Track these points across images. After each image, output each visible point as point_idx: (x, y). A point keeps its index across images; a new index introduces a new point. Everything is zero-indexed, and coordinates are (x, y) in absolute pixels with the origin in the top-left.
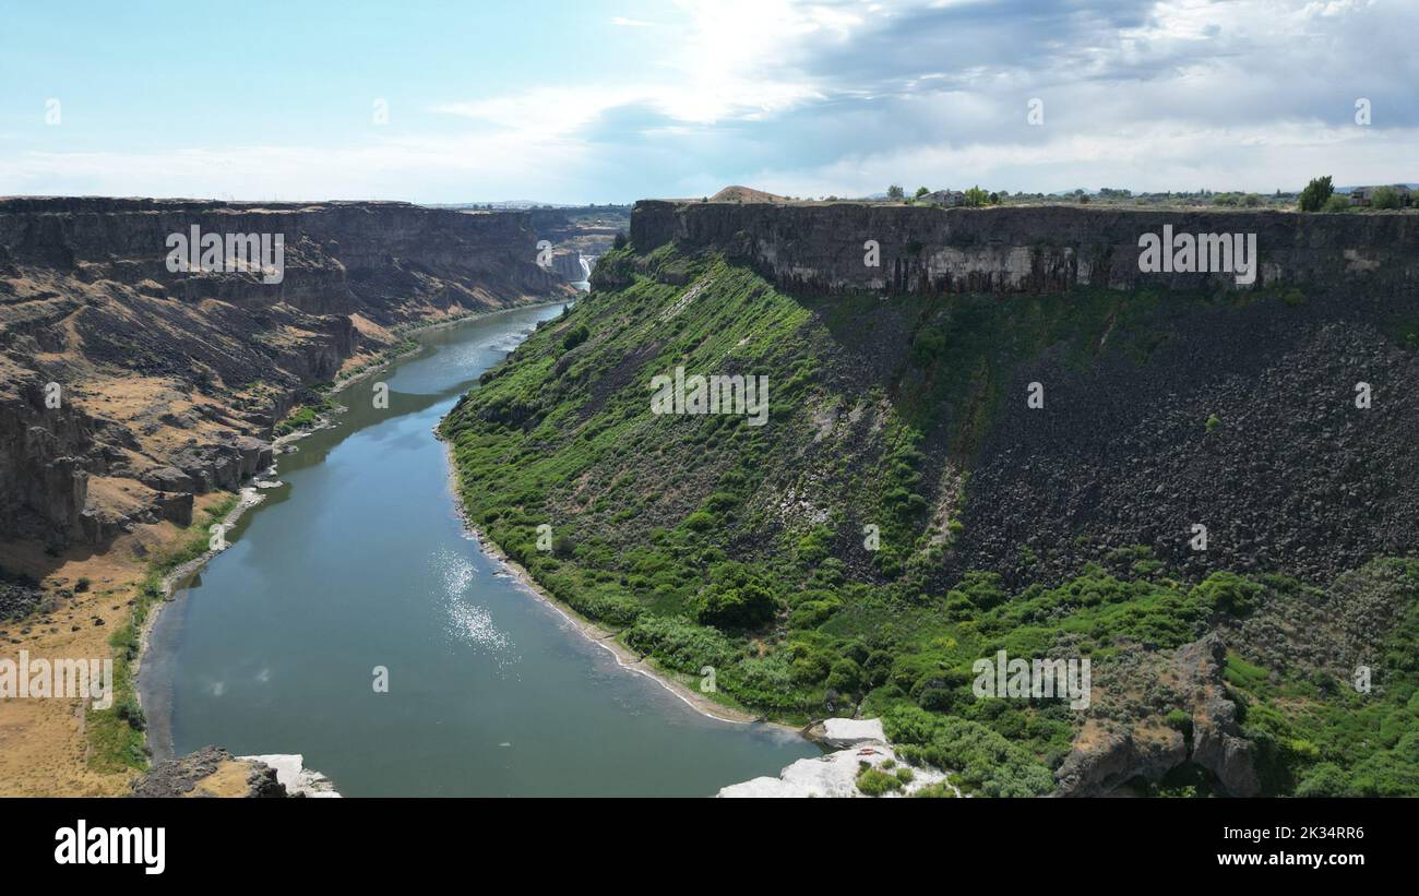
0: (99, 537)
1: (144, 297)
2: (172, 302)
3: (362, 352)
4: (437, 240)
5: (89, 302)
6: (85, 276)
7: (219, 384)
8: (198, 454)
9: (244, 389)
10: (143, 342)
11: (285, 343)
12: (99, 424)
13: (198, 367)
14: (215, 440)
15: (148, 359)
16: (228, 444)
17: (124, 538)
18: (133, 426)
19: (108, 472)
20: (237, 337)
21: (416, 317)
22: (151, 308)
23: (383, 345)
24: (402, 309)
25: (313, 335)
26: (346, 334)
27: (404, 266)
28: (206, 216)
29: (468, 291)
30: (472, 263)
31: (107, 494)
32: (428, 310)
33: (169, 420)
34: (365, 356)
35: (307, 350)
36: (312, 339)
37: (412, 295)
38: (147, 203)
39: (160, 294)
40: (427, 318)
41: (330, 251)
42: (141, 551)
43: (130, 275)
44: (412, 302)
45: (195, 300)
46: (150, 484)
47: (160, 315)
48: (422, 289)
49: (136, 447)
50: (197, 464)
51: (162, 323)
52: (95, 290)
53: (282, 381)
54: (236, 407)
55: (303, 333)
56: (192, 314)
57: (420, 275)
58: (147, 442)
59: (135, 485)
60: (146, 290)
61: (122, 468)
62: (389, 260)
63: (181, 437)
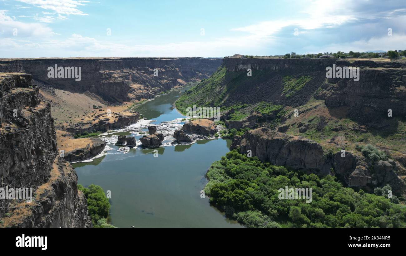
0: (129, 100)
1: (141, 73)
2: (146, 74)
3: (178, 85)
4: (203, 65)
5: (133, 73)
6: (133, 70)
7: (150, 87)
8: (143, 93)
9: (154, 88)
10: (140, 80)
11: (163, 82)
12: (131, 88)
13: (147, 84)
14: (146, 92)
15: (140, 82)
16: (148, 93)
17: (132, 101)
18: (135, 89)
19: (131, 93)
20: (155, 80)
21: (195, 81)
22: (142, 75)
23: (183, 85)
24: (192, 79)
25: (169, 81)
26: (176, 81)
27: (194, 71)
28: (153, 61)
29: (208, 76)
30: (210, 70)
31: (131, 95)
32: (197, 80)
33: (140, 89)
34: (179, 86)
35: (167, 84)
36: (168, 82)
37: (195, 77)
38: (144, 58)
39: (144, 73)
40: (197, 81)
41: (176, 67)
42: (133, 102)
43: (140, 70)
44: (194, 78)
45: (150, 75)
46: (136, 95)
47: (143, 76)
48: (197, 75)
49: (135, 91)
50: (142, 95)
51: (143, 77)
52: (134, 72)
53: (160, 88)
54: (152, 90)
55: (167, 81)
56: (148, 76)
57: (197, 73)
58: (137, 91)
59: (134, 95)
60: (142, 72)
61: (133, 93)
62: (192, 69)
63: (141, 91)
